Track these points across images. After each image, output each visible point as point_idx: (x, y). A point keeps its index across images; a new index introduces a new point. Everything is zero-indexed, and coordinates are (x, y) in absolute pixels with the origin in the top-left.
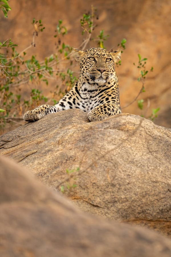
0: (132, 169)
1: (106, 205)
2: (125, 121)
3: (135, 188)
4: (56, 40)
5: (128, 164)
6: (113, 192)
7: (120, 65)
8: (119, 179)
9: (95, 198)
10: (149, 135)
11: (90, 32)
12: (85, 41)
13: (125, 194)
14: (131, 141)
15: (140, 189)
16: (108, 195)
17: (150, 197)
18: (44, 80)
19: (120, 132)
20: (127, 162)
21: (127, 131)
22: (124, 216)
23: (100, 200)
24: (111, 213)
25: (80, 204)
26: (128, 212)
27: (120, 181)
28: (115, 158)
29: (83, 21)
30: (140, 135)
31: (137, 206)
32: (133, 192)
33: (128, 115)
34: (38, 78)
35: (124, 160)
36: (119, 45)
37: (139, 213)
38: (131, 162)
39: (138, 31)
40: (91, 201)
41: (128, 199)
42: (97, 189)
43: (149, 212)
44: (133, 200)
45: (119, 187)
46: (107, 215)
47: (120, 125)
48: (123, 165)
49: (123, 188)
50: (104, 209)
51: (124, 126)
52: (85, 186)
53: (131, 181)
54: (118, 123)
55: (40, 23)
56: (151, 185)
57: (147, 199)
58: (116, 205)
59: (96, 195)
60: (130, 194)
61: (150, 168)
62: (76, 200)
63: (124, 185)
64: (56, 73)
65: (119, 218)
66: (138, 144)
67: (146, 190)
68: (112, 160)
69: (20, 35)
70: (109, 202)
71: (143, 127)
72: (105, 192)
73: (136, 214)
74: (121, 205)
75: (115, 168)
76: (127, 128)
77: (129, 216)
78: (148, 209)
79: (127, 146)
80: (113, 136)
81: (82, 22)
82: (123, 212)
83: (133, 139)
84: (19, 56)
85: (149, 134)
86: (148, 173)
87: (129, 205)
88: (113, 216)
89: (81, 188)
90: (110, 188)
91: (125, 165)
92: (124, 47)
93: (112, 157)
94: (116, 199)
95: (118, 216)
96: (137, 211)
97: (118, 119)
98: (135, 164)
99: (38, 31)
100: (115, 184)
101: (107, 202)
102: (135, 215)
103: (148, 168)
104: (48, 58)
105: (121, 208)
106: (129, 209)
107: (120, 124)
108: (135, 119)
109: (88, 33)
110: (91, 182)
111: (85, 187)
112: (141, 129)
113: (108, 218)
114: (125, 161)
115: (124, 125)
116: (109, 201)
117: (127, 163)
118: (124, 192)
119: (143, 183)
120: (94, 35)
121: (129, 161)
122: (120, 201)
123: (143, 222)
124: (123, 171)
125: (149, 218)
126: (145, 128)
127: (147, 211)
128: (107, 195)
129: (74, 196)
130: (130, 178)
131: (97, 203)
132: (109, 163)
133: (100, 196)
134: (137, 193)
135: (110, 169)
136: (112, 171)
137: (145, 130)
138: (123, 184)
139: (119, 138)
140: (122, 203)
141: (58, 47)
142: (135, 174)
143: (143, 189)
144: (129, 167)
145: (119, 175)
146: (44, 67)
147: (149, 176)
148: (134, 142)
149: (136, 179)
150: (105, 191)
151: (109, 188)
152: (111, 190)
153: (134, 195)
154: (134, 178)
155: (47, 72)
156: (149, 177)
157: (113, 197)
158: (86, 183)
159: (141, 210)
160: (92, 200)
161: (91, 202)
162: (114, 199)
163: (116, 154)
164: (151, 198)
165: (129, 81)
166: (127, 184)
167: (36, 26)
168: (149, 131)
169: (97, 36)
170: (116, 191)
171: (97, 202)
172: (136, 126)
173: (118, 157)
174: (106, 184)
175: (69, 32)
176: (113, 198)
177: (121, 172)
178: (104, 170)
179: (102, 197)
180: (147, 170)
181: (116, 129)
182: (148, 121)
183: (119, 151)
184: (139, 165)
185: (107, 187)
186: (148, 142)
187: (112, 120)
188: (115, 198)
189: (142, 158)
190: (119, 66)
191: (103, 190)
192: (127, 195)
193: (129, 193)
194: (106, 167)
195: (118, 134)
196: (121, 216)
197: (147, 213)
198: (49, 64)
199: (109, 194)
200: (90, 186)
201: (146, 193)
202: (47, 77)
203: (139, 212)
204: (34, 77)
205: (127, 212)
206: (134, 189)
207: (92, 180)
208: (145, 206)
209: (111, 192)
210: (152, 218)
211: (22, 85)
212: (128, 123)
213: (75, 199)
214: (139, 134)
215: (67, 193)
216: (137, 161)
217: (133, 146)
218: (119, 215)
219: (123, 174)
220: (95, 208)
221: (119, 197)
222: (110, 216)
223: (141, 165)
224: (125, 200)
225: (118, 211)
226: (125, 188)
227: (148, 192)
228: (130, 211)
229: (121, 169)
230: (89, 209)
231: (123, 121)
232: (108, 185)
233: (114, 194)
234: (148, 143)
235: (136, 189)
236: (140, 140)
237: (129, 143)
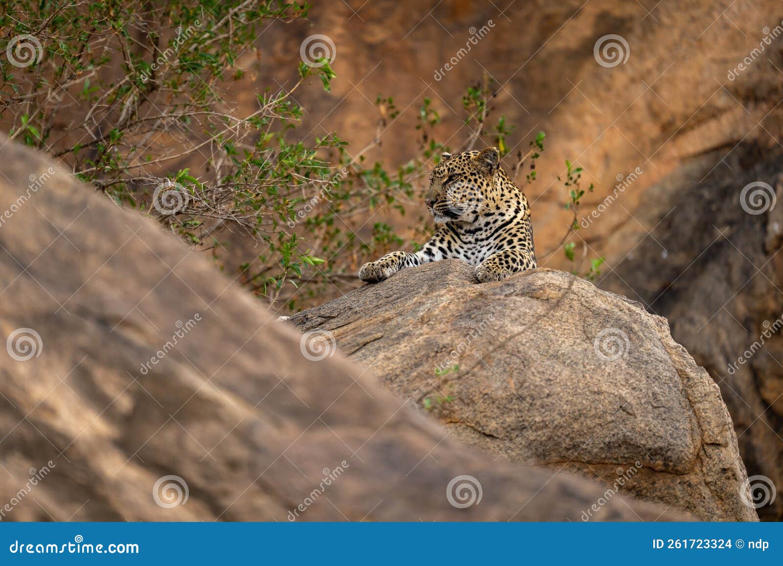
0: (556, 370)
1: (508, 434)
2: (543, 283)
3: (560, 403)
4: (420, 133)
5: (548, 359)
6: (520, 411)
7: (534, 179)
8: (532, 387)
9: (487, 421)
10: (587, 308)
11: (481, 121)
12: (472, 136)
13: (541, 414)
14: (554, 318)
15: (569, 406)
16: (512, 416)
17: (587, 420)
18: (397, 207)
19: (533, 302)
20: (545, 356)
21: (546, 300)
22: (539, 454)
23: (496, 425)
24: (517, 449)
25: (461, 431)
26: (548, 448)
27: (533, 390)
28: (524, 349)
29: (469, 99)
30: (571, 307)
31: (563, 437)
32: (557, 412)
33: (548, 271)
34: (386, 203)
35: (541, 353)
36: (532, 143)
37: (568, 449)
38: (554, 356)
39: (569, 119)
40: (480, 426)
41: (547, 423)
42: (491, 405)
43: (584, 446)
44: (556, 426)
45: (531, 401)
46: (509, 451)
47: (534, 290)
48: (539, 362)
49: (538, 403)
50: (503, 442)
51: (541, 291)
52: (470, 399)
53: (554, 390)
54: (530, 285)
55: (390, 102)
56: (589, 398)
57: (582, 423)
58: (526, 433)
59: (489, 415)
60: (551, 415)
61: (588, 367)
62: (452, 425)
63: (541, 398)
64: (419, 193)
65: (532, 457)
66: (566, 324)
67: (580, 407)
68: (519, 352)
69: (356, 126)
70: (513, 429)
71: (575, 294)
72: (505, 410)
73: (563, 451)
74: (535, 434)
75: (525, 367)
76: (546, 295)
77: (549, 455)
78: (584, 443)
79: (547, 327)
80: (521, 309)
81: (466, 101)
82: (539, 446)
83: (557, 314)
84: (352, 162)
85: (587, 305)
86: (584, 376)
87: (549, 434)
88: (521, 455)
89: (461, 403)
90: (515, 404)
91: (542, 362)
92: (541, 147)
93: (518, 348)
94: (526, 424)
95: (529, 454)
96: (564, 445)
97: (530, 278)
98: (560, 360)
99: (386, 117)
100: (523, 396)
101: (509, 429)
102: (560, 452)
103: (585, 367)
104: (405, 167)
105: (535, 440)
106: (548, 442)
107: (534, 287)
108: (560, 279)
109: (478, 122)
110: (481, 393)
111: (469, 401)
112: (572, 296)
113: (511, 457)
114: (542, 355)
115: (541, 289)
116: (513, 426)
117: (546, 358)
118: (540, 411)
119: (575, 395)
120: (488, 126)
121: (549, 354)
122: (534, 428)
123: (575, 466)
124: (539, 372)
125: (586, 458)
126: (579, 294)
127: (581, 445)
128: (509, 416)
129: (450, 417)
130: (551, 385)
131: (490, 431)
132: (513, 358)
133: (497, 417)
134: (565, 412)
135: (516, 369)
136: (519, 373)
137: (580, 298)
138: (539, 396)
139: (532, 313)
140: (536, 431)
141: (422, 147)
142: (560, 378)
143: (575, 406)
144: (550, 366)
145: (532, 380)
146: (397, 182)
147: (586, 382)
148: (559, 320)
149: (563, 387)
150: (507, 408)
151: (513, 403)
152: (516, 407)
153: (558, 417)
154: (558, 385)
155: (402, 192)
156: (586, 384)
157: (521, 419)
158: (472, 394)
159: (571, 443)
160: (482, 424)
161: (480, 429)
162: (522, 423)
163: (526, 342)
164: (589, 422)
165: (552, 209)
166: (546, 395)
167: (383, 109)
168: (587, 300)
169: (494, 128)
170: (527, 408)
171: (491, 429)
172: (562, 291)
173: (529, 348)
174: (507, 395)
175: (445, 120)
176: (520, 422)
177: (536, 374)
178: (505, 371)
179: (500, 419)
180: (583, 372)
181: (526, 296)
182: (585, 283)
183: (532, 336)
184: (569, 361)
185: (510, 402)
186: (584, 320)
187: (520, 281)
188: (524, 421)
189: (573, 349)
190: (532, 182)
191: (501, 407)
192: (546, 416)
193: (549, 413)
194: (509, 364)
195: (529, 305)
196: (535, 453)
197: (583, 449)
198: (405, 177)
199: (513, 413)
200: (478, 399)
201: (580, 412)
202: (402, 201)
203: (567, 447)
204: (380, 202)
205: (546, 446)
206: (558, 405)
207: (481, 390)
208: (578, 436)
209: (517, 410)
210: (590, 459)
211: (357, 216)
212: (549, 286)
213: (451, 422)
214: (567, 306)
215: (436, 411)
216: (563, 355)
217: (557, 327)
218: (531, 451)
219: (539, 378)
220: (488, 439)
221: (530, 419)
222: (514, 454)
223: (572, 361)
224: (541, 424)
225: (530, 444)
226: (541, 404)
227: (585, 412)
228: (550, 444)
229: (536, 368)
230: (477, 441)
231: (540, 282)
232: (512, 398)
233: (522, 414)
234: (584, 322)
235: (563, 407)
236: (570, 317)
237: (550, 322)
